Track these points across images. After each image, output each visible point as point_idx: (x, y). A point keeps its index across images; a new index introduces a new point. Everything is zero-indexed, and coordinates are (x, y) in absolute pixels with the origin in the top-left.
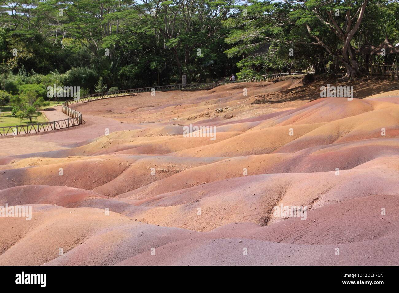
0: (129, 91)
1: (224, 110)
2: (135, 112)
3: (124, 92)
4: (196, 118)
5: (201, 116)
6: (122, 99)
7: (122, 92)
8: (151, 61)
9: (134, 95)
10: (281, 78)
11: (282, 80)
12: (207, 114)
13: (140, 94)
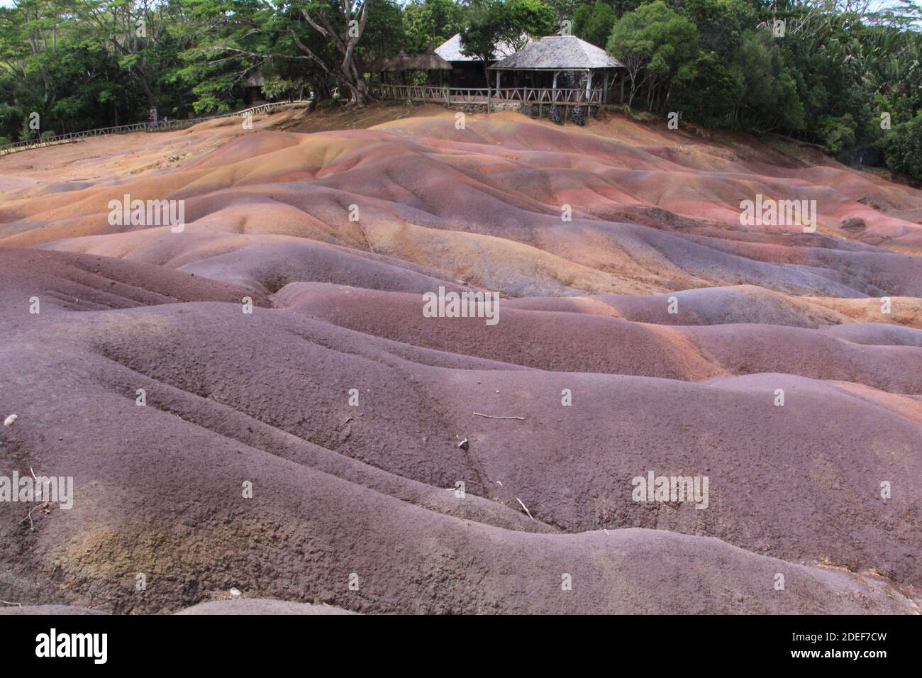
0: (69, 137)
1: (181, 157)
2: (68, 167)
3: (62, 138)
4: (142, 170)
5: (150, 167)
6: (58, 149)
7: (58, 139)
8: (102, 90)
9: (76, 142)
10: (278, 107)
11: (279, 111)
12: (158, 164)
13: (85, 139)
